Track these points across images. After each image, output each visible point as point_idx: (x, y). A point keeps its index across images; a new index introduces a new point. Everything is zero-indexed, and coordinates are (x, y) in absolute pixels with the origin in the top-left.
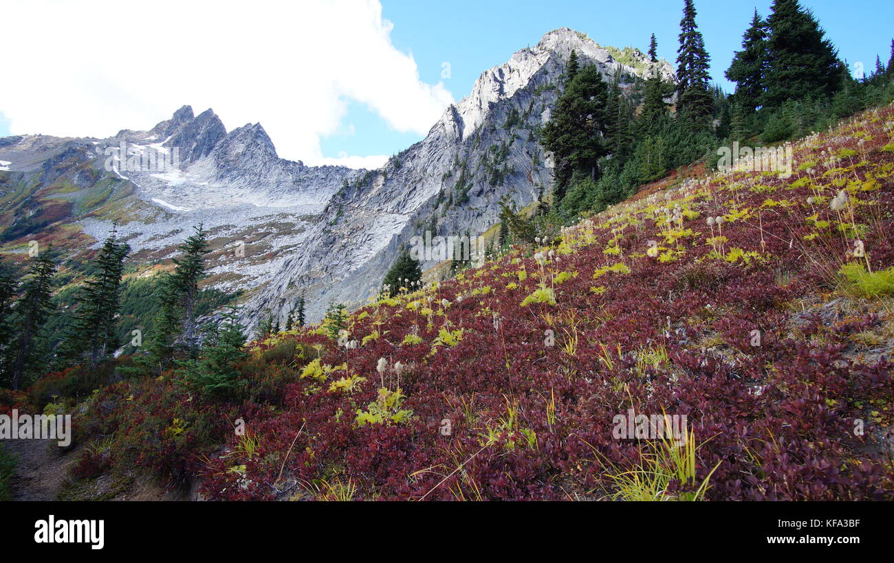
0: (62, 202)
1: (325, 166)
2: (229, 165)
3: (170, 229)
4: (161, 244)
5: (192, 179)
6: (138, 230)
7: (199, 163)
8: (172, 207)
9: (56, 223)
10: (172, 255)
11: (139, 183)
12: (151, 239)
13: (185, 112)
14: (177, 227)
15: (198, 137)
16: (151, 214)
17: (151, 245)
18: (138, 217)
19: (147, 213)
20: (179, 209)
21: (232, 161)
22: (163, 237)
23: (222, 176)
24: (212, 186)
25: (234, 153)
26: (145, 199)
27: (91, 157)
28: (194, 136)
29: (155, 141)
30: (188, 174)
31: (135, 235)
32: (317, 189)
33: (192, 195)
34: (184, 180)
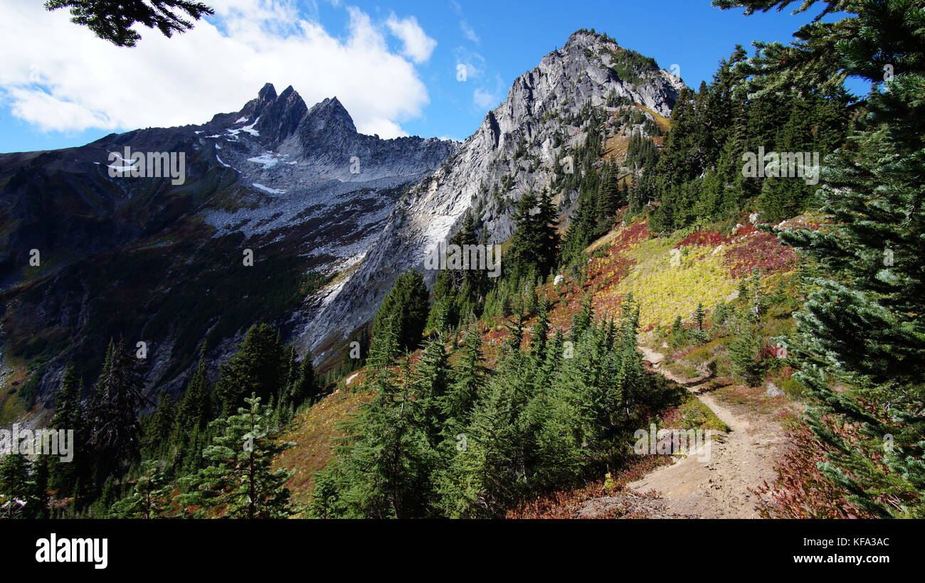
0: (183, 195)
1: (399, 138)
2: (313, 143)
3: (272, 213)
4: (267, 228)
5: (282, 160)
6: (247, 216)
7: (286, 141)
8: (271, 191)
9: (183, 216)
10: (278, 239)
11: (239, 169)
12: (259, 225)
13: (268, 90)
14: (278, 210)
15: (284, 116)
16: (255, 200)
17: (259, 230)
18: (244, 205)
19: (252, 199)
20: (276, 191)
21: (316, 138)
22: (267, 222)
23: (309, 155)
24: (301, 164)
25: (317, 130)
26: (248, 185)
27: (197, 149)
28: (279, 116)
29: (247, 124)
30: (279, 155)
31: (245, 222)
32: (393, 161)
33: (285, 176)
34: (276, 161)
